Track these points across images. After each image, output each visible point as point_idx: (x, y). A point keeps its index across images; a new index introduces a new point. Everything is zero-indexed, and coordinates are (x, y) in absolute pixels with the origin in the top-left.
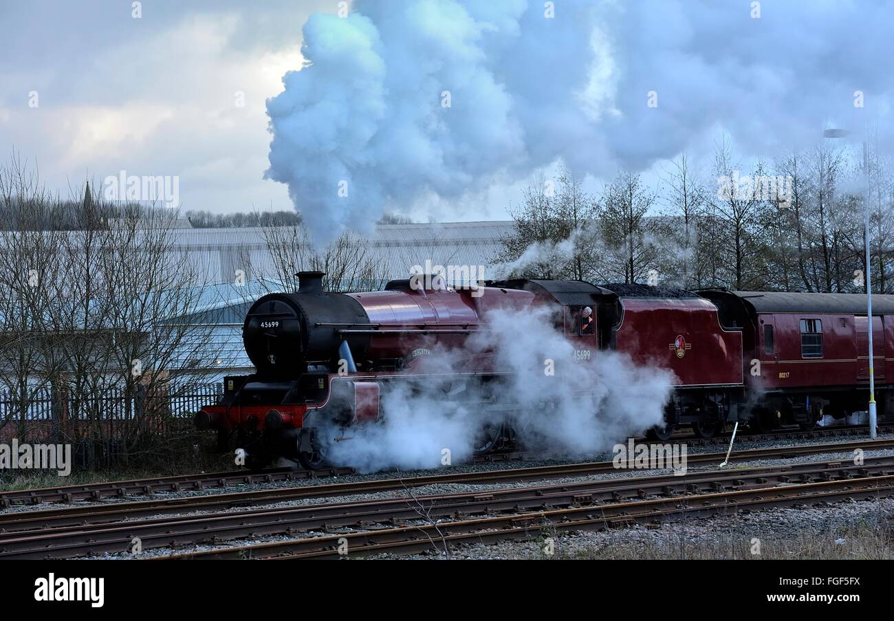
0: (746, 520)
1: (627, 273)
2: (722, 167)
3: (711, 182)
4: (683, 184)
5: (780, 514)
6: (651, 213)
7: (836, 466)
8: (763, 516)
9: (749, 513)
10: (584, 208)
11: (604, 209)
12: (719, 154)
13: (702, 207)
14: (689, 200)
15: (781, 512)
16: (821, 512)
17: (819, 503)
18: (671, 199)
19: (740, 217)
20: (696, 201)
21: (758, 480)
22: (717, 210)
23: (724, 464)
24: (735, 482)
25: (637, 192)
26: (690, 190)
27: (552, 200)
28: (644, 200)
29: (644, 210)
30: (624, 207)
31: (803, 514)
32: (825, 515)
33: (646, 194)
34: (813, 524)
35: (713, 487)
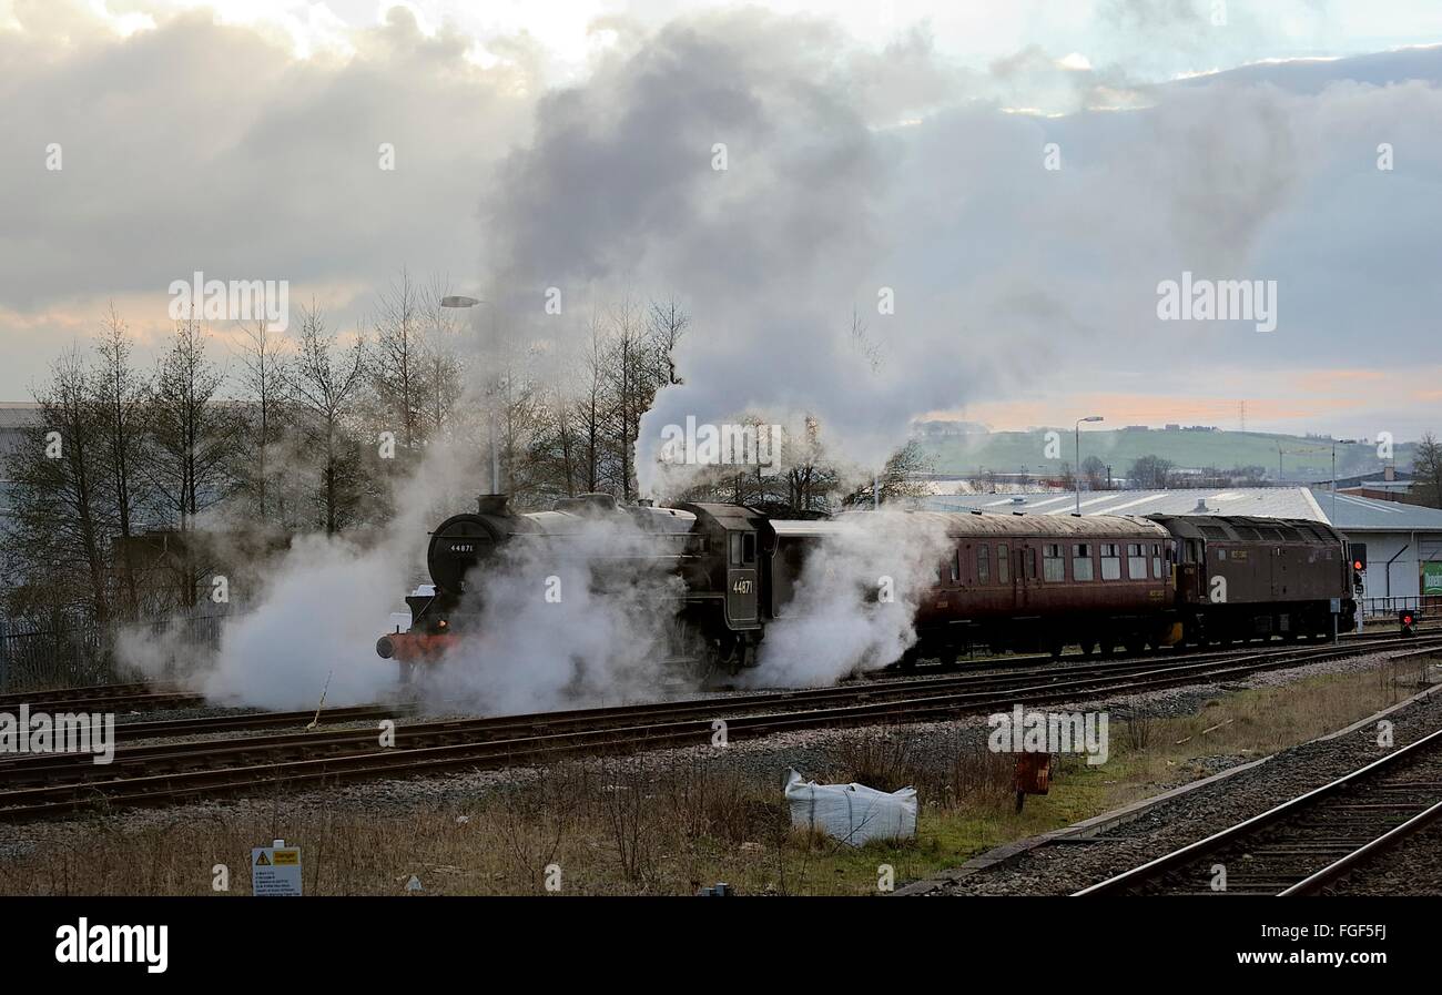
0: (345, 794)
1: (185, 476)
2: (312, 340)
3: (296, 359)
4: (260, 361)
5: (386, 787)
6: (218, 397)
7: (453, 728)
8: (366, 789)
9: (347, 786)
10: (131, 389)
11: (157, 390)
12: (308, 324)
13: (285, 392)
14: (267, 381)
15: (388, 784)
16: (437, 784)
17: (434, 772)
18: (245, 380)
19: (334, 406)
20: (278, 383)
21: (355, 745)
22: (303, 396)
23: (312, 725)
24: (327, 747)
25: (200, 369)
26: (269, 368)
27: (89, 377)
28: (208, 380)
29: (209, 394)
30: (184, 391)
31: (416, 788)
32: (443, 788)
33: (211, 373)
34: (430, 799)
35: (298, 753)
